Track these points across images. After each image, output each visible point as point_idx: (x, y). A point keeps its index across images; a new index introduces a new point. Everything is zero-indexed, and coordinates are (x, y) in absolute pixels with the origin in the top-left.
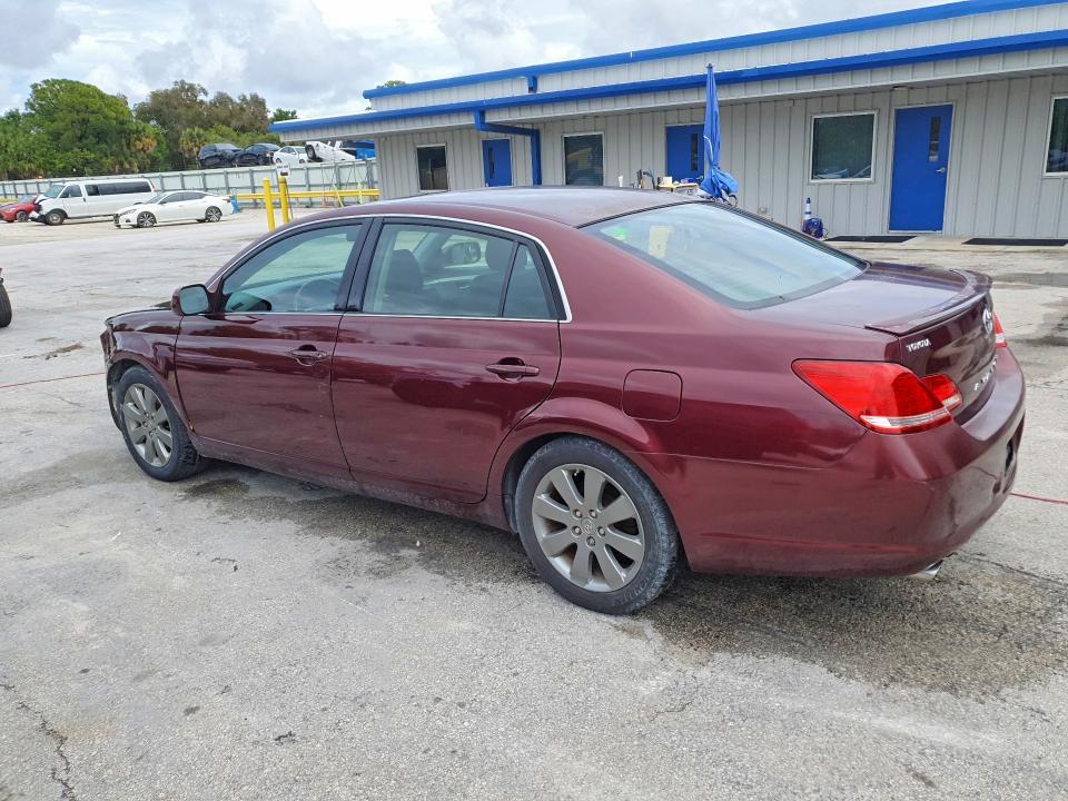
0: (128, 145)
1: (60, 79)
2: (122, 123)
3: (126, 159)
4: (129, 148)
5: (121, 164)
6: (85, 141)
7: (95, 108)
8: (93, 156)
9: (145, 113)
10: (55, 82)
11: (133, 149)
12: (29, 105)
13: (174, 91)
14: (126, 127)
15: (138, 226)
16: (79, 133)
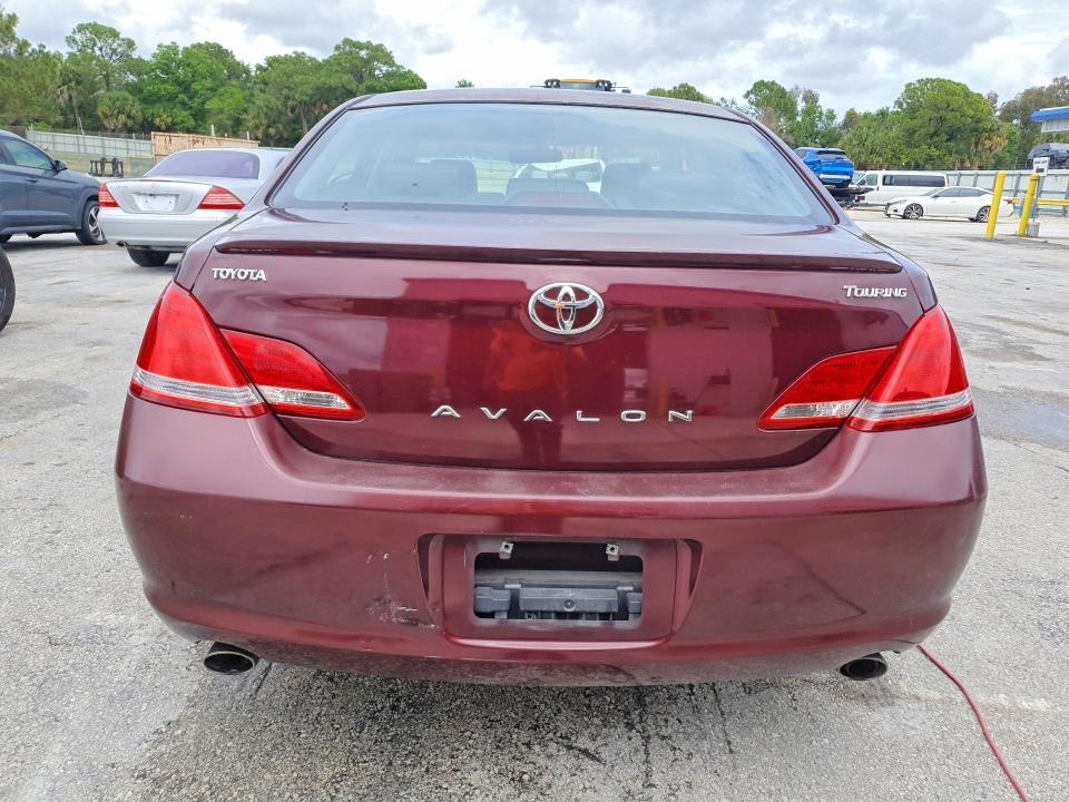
0: (977, 143)
1: (934, 78)
2: (978, 121)
3: (969, 158)
4: (976, 147)
5: (962, 162)
6: (936, 139)
7: (955, 105)
8: (938, 152)
9: (1010, 112)
10: (928, 80)
11: (980, 148)
12: (899, 103)
13: (1052, 89)
14: (980, 125)
15: (904, 217)
16: (932, 130)
